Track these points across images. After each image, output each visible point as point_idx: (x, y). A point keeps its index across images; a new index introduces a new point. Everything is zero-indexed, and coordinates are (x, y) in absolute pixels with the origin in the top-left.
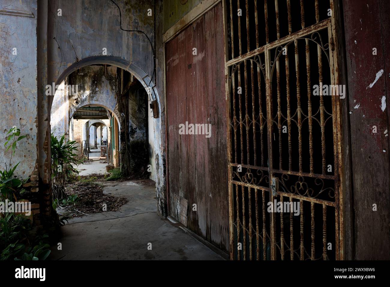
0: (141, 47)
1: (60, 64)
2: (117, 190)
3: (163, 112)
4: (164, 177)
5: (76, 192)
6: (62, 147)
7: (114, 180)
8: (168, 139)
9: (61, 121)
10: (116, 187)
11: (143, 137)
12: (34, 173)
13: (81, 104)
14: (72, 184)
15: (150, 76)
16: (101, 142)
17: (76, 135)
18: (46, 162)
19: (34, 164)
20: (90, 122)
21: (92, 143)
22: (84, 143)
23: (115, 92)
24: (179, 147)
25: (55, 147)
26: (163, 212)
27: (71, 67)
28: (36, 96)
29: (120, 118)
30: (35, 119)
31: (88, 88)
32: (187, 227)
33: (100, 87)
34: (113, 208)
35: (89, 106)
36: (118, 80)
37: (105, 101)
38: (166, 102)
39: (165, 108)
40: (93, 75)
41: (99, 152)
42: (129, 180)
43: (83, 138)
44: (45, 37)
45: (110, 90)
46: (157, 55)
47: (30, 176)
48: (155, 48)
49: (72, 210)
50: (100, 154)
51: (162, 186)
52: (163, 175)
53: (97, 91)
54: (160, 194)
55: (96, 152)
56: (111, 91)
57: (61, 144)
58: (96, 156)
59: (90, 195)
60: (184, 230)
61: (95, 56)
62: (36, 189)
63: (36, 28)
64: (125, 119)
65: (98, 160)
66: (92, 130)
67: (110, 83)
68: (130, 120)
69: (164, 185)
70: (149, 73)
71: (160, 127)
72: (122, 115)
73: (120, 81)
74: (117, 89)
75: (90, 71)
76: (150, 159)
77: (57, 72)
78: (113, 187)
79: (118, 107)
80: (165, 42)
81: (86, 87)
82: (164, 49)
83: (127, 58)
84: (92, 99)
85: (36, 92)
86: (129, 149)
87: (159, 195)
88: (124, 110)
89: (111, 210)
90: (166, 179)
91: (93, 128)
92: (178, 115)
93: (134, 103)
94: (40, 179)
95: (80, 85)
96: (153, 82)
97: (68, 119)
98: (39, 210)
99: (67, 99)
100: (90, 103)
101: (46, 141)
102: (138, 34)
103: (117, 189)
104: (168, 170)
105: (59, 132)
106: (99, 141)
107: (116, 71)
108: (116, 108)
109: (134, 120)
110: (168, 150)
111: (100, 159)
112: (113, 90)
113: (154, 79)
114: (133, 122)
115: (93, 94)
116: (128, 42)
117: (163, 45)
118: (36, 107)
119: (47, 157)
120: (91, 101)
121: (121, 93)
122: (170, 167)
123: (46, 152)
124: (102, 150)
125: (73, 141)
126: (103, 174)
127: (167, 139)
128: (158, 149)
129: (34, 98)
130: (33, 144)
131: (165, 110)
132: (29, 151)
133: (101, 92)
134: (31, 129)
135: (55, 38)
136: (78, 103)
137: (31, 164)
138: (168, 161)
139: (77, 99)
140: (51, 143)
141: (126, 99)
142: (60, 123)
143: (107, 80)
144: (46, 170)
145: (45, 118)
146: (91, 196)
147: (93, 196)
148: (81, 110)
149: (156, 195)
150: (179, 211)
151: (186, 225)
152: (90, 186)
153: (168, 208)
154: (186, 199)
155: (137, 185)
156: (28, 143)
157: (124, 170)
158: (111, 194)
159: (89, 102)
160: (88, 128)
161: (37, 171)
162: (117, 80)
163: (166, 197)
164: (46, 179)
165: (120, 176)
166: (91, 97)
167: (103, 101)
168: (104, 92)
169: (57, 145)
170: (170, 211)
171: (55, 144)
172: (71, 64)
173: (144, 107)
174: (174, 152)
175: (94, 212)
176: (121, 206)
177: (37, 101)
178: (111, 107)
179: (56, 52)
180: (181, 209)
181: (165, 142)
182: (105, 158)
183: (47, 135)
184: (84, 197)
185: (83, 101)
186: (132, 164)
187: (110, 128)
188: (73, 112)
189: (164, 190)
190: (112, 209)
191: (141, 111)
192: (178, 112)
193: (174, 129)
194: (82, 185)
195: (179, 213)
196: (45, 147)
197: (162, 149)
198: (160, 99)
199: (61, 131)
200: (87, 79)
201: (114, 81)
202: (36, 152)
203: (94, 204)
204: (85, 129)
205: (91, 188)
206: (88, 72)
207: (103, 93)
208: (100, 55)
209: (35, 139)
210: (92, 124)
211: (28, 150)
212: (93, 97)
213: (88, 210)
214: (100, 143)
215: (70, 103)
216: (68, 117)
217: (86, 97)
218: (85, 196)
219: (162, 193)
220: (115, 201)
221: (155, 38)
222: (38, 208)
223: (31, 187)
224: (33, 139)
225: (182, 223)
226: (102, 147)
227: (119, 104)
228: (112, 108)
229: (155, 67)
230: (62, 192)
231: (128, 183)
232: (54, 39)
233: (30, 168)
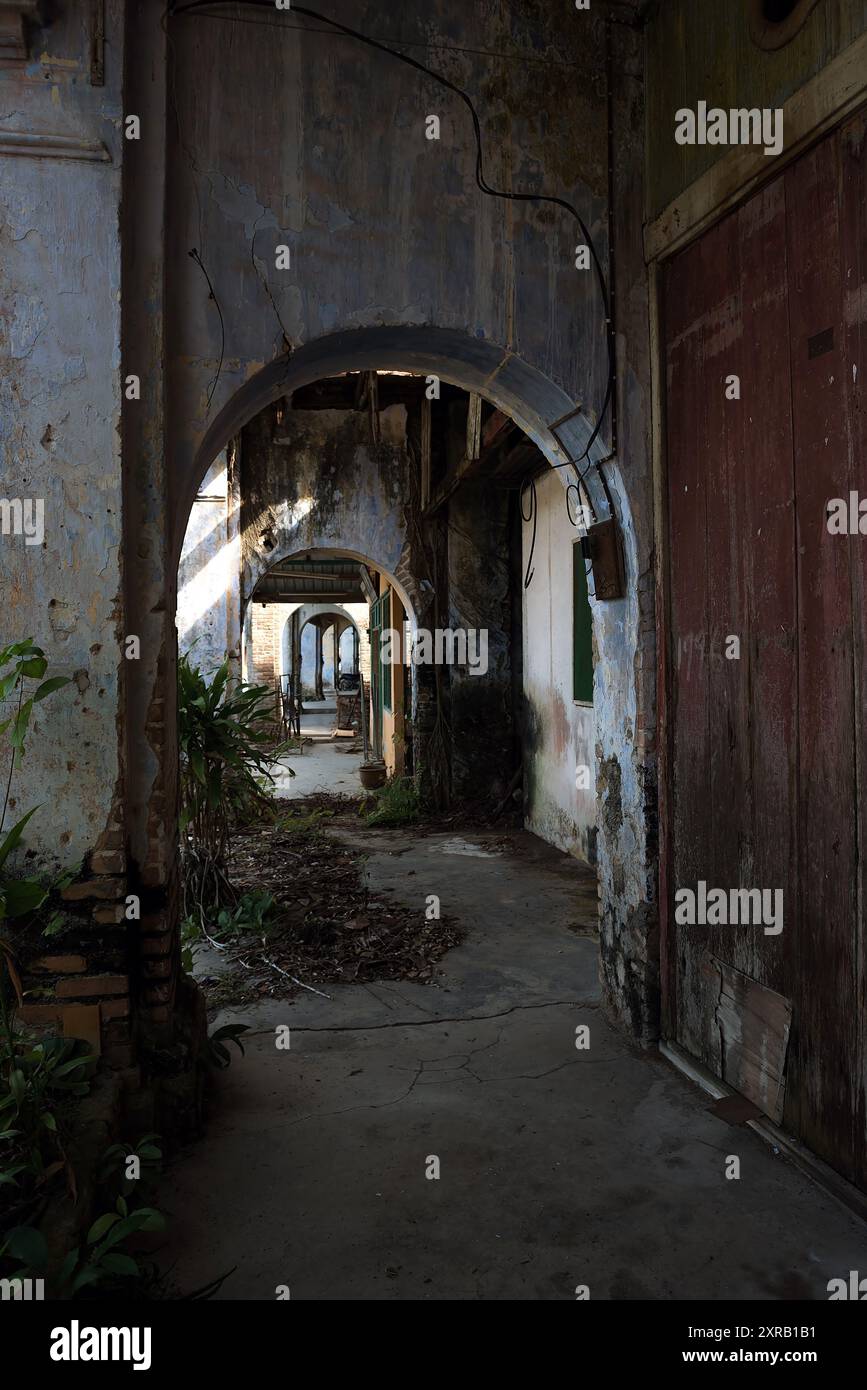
0: (552, 284)
1: (215, 365)
2: (412, 873)
3: (647, 574)
4: (647, 866)
5: (266, 871)
6: (217, 710)
7: (393, 827)
8: (669, 697)
9: (213, 607)
10: (405, 859)
11: (498, 670)
12: (106, 841)
13: (284, 547)
14: (250, 835)
15: (592, 413)
16: (336, 676)
17: (260, 654)
18: (157, 793)
19: (106, 800)
20: (305, 613)
21: (308, 680)
22: (284, 681)
23: (401, 504)
24: (742, 736)
25: (194, 711)
26: (637, 1016)
27: (260, 381)
28: (116, 504)
29: (417, 600)
30: (113, 606)
31: (307, 492)
32: (783, 1128)
33: (346, 486)
34: (410, 965)
35: (308, 557)
36: (409, 459)
37: (363, 537)
38: (663, 527)
39: (659, 552)
40: (322, 443)
41: (331, 711)
42: (450, 829)
43: (281, 668)
44: (156, 248)
45: (382, 496)
46: (620, 315)
47: (89, 856)
48: (613, 288)
49: (254, 961)
50: (333, 717)
51: (635, 904)
52: (642, 858)
53: (337, 503)
54: (625, 937)
55: (321, 712)
56: (387, 501)
57: (216, 699)
58: (320, 724)
59: (316, 891)
60: (767, 1137)
61: (361, 327)
62: (114, 911)
63: (116, 206)
64: (433, 601)
65: (328, 742)
66: (308, 637)
67: (383, 473)
68: (452, 608)
69: (650, 900)
70: (585, 399)
71: (633, 639)
72: (423, 588)
73: (418, 462)
74: (407, 492)
75: (312, 431)
76: (527, 753)
77: (203, 399)
78: (393, 860)
79: (408, 560)
80: (660, 258)
81: (299, 488)
82: (653, 290)
83: (494, 334)
84: (320, 531)
85: (116, 483)
86: (446, 714)
87: (617, 939)
88: (431, 568)
89: (404, 976)
90: (657, 873)
91: (310, 630)
92: (734, 583)
93: (469, 543)
94: (132, 864)
95: (281, 479)
96: (604, 438)
97: (238, 603)
98: (125, 1002)
99: (235, 530)
100: (312, 544)
101: (158, 701)
102: (539, 227)
103: (412, 869)
104: (670, 838)
105: (208, 648)
106: (328, 673)
107: (404, 427)
108: (401, 563)
109: (468, 605)
110: (671, 746)
111: (337, 736)
112: (393, 495)
113: (609, 425)
114: (463, 613)
115: (322, 511)
116: (497, 260)
117: (647, 273)
118: (117, 548)
119: (162, 769)
120: (315, 539)
121: (420, 507)
122: (678, 822)
123: (158, 746)
124: (340, 704)
125: (259, 689)
126: (350, 795)
127: (664, 694)
128: (619, 737)
129: (109, 511)
130: (104, 711)
131: (659, 563)
132: (87, 744)
133: (352, 504)
134: (97, 648)
135: (195, 250)
136: (272, 547)
137: (94, 802)
138: (670, 794)
139: (270, 530)
140: (179, 692)
141: (439, 528)
142: (213, 618)
143: (372, 460)
144: (156, 825)
145: (154, 599)
146: (320, 899)
147: (327, 896)
148: (278, 570)
149: (602, 936)
150: (731, 1037)
151: (776, 1117)
152: (312, 850)
153: (663, 1007)
154: (782, 992)
155: (484, 855)
156: (85, 710)
157: (429, 791)
158: (392, 890)
159: (308, 540)
160: (296, 631)
161: (120, 831)
162: (405, 460)
163: (654, 956)
164: (156, 865)
165: (416, 810)
166: (316, 521)
167: (357, 538)
168: (362, 506)
169: (200, 702)
170: (674, 1022)
171: (196, 699)
172: (262, 365)
173: (502, 560)
174: (708, 756)
175: (337, 979)
176: (439, 955)
177: (120, 525)
178: (385, 560)
179: (199, 313)
180: (742, 1030)
181: (654, 709)
182: (350, 733)
183: (160, 673)
184: (296, 900)
185: (290, 539)
186: (458, 769)
187: (368, 632)
188: (255, 579)
189: (647, 924)
190: (409, 969)
191: (494, 575)
192: (734, 570)
193: (707, 651)
194: (284, 844)
195: (728, 1047)
196: (153, 725)
197: (637, 739)
198: (633, 514)
199: (215, 645)
200: (303, 459)
201: (396, 463)
202: (116, 748)
203: (332, 940)
204: (287, 635)
205: (315, 857)
206: (307, 434)
207: (357, 507)
208: (379, 323)
209: (112, 691)
210: (308, 618)
211: (83, 738)
212: (322, 523)
213: (314, 968)
214: (332, 681)
215: (247, 546)
216: (237, 595)
217: (300, 522)
218: (299, 898)
219: (634, 936)
220: (416, 933)
221: (612, 244)
222: (123, 992)
223: (92, 900)
224: (102, 691)
225: (749, 1095)
226: (340, 697)
227: (412, 546)
228: (387, 562)
229: (613, 370)
230: (216, 878)
231: (446, 843)
232: (191, 255)
233: (91, 817)
